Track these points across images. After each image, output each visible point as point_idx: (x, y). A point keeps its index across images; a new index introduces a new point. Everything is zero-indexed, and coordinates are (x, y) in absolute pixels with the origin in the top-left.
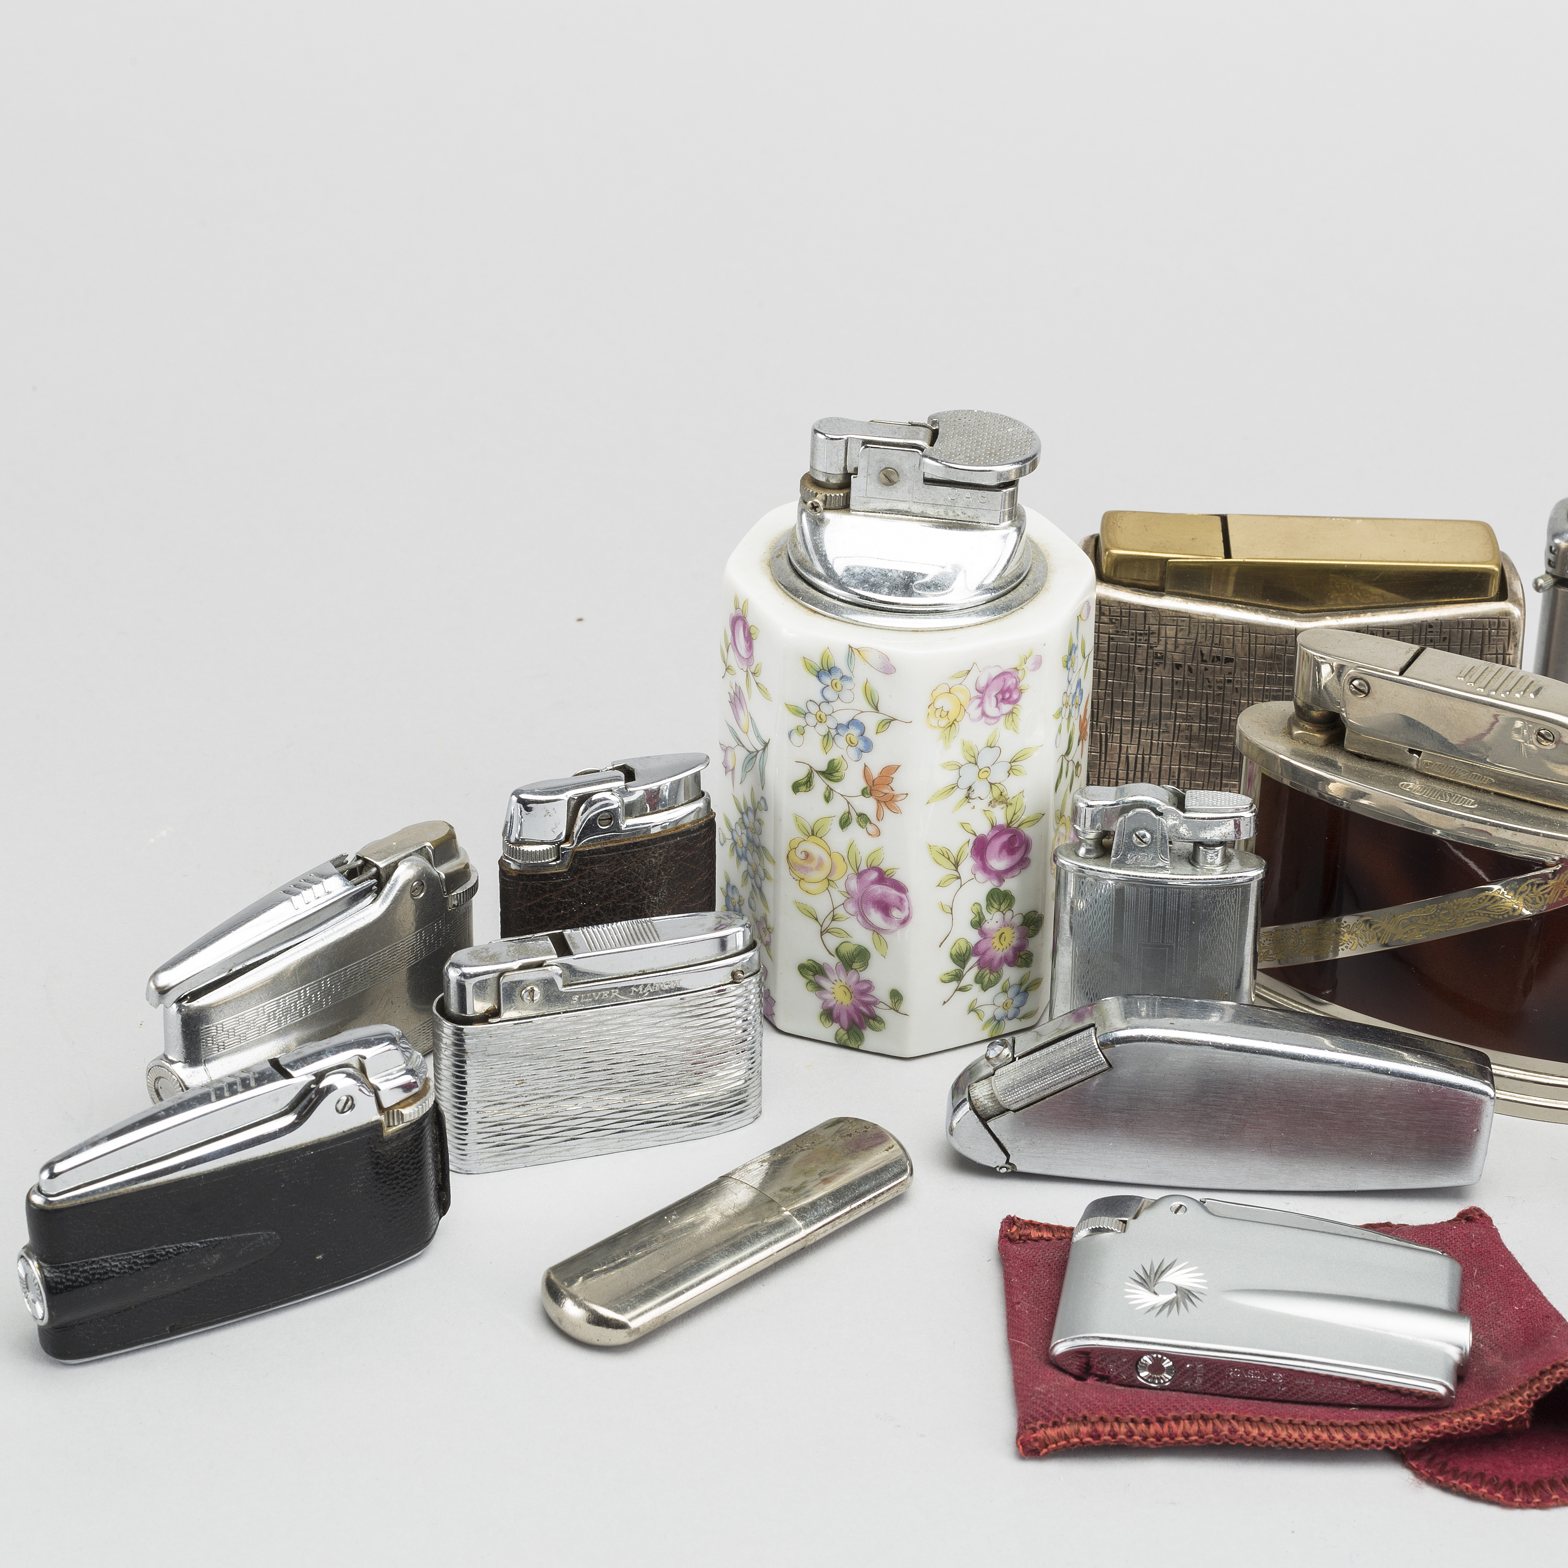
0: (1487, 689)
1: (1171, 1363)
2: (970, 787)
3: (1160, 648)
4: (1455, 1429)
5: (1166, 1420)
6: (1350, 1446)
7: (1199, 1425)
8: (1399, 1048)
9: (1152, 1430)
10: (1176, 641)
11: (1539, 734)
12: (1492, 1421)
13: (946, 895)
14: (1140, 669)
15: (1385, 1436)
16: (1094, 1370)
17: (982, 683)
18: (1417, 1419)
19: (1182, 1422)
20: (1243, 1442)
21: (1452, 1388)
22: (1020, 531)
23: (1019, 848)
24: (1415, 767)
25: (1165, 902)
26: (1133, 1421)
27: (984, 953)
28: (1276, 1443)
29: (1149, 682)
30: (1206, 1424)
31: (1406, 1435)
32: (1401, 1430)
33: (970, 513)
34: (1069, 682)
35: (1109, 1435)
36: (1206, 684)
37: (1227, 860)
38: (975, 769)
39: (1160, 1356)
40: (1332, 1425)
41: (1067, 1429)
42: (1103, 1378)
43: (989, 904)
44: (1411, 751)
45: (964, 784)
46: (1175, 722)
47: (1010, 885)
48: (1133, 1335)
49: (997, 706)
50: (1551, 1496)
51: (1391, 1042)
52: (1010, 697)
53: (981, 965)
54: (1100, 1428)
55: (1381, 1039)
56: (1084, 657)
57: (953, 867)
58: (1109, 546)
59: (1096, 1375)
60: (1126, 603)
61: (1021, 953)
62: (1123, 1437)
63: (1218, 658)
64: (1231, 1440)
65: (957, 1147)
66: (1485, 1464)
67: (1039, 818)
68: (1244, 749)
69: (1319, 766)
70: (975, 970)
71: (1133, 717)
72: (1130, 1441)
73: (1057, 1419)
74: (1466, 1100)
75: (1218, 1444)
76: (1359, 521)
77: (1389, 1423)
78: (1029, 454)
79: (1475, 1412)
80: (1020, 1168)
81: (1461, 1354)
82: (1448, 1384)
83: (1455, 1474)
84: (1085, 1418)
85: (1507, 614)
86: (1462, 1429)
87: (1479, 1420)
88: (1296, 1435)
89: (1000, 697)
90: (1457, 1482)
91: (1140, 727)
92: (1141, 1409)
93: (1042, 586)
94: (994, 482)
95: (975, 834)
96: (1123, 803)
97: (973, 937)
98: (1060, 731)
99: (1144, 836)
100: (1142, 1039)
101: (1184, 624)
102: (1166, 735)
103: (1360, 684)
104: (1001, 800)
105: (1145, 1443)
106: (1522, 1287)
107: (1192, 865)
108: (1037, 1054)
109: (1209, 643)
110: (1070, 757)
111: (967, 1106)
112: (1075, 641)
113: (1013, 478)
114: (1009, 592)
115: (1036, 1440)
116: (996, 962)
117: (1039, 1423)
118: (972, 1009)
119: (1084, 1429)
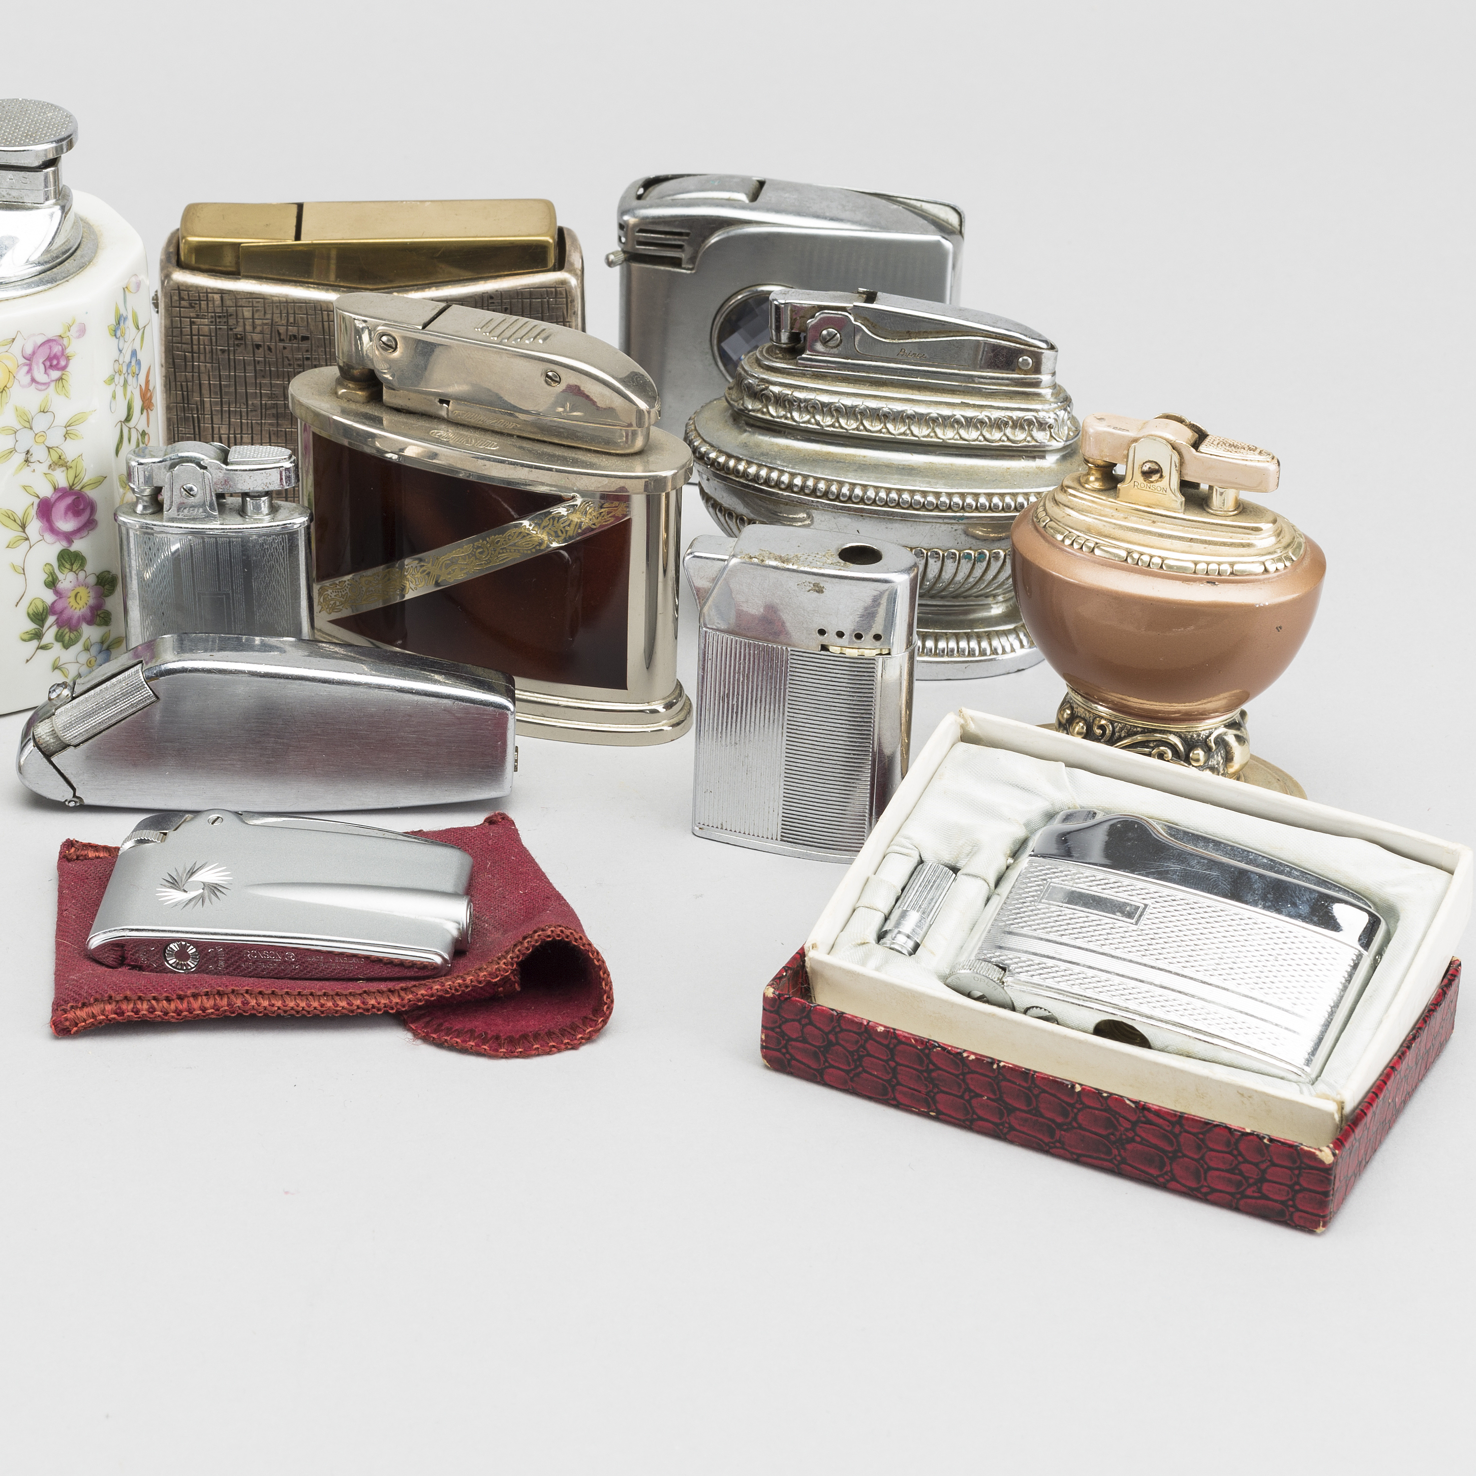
0: (500, 338)
1: (194, 950)
2: (28, 452)
3: (239, 329)
4: (447, 992)
5: (186, 996)
6: (352, 1011)
7: (215, 999)
8: (425, 670)
9: (173, 1006)
10: (253, 322)
11: (547, 376)
12: (480, 982)
13: (17, 555)
14: (223, 351)
15: (383, 1001)
16: (127, 961)
17: (29, 351)
18: (415, 986)
19: (200, 998)
20: (255, 1012)
21: (447, 957)
22: (65, 210)
23: (84, 510)
24: (446, 416)
25: (217, 552)
26: (154, 998)
27: (61, 612)
28: (285, 1012)
29: (232, 363)
30: (222, 999)
31: (403, 999)
32: (399, 996)
33: (14, 193)
34: (120, 351)
35: (132, 1011)
36: (286, 362)
37: (274, 510)
38: (30, 434)
39: (183, 943)
40: (337, 994)
41: (95, 1009)
42: (133, 967)
43: (61, 565)
44: (442, 401)
45: (22, 447)
46: (261, 400)
47: (78, 545)
48: (159, 925)
49: (46, 372)
50: (533, 1045)
51: (418, 665)
52: (58, 363)
53: (60, 624)
54: (124, 1006)
55: (409, 663)
56: (138, 328)
57: (20, 529)
58: (185, 234)
59: (129, 965)
60: (202, 288)
61: (99, 612)
62: (145, 1012)
63: (295, 337)
64: (244, 1011)
65: (27, 783)
66: (478, 1023)
67: (100, 480)
68: (298, 412)
69: (357, 419)
70: (54, 629)
71: (221, 398)
72: (152, 1016)
73: (86, 1001)
74: (487, 715)
75: (233, 1015)
77: (390, 991)
78: (64, 134)
79: (466, 976)
80: (87, 801)
81: (459, 929)
82: (442, 953)
83: (448, 1032)
84: (110, 998)
85: (564, 283)
86: (453, 991)
87: (468, 982)
88: (303, 1004)
89: (48, 364)
90: (448, 1038)
91: (229, 407)
92: (163, 988)
93: (90, 262)
94: (36, 164)
95: (38, 497)
96: (171, 459)
97: (49, 597)
98: (114, 397)
99: (191, 489)
100: (184, 670)
101: (259, 305)
102: (254, 413)
103: (388, 340)
104: (60, 463)
105: (167, 1018)
106: (529, 875)
107: (241, 516)
108: (92, 692)
109: (284, 322)
110: (132, 424)
111: (31, 744)
112: (122, 311)
113: (52, 157)
114: (55, 266)
115: (66, 1019)
116: (74, 621)
117: (70, 1005)
118: (56, 667)
119: (109, 1007)
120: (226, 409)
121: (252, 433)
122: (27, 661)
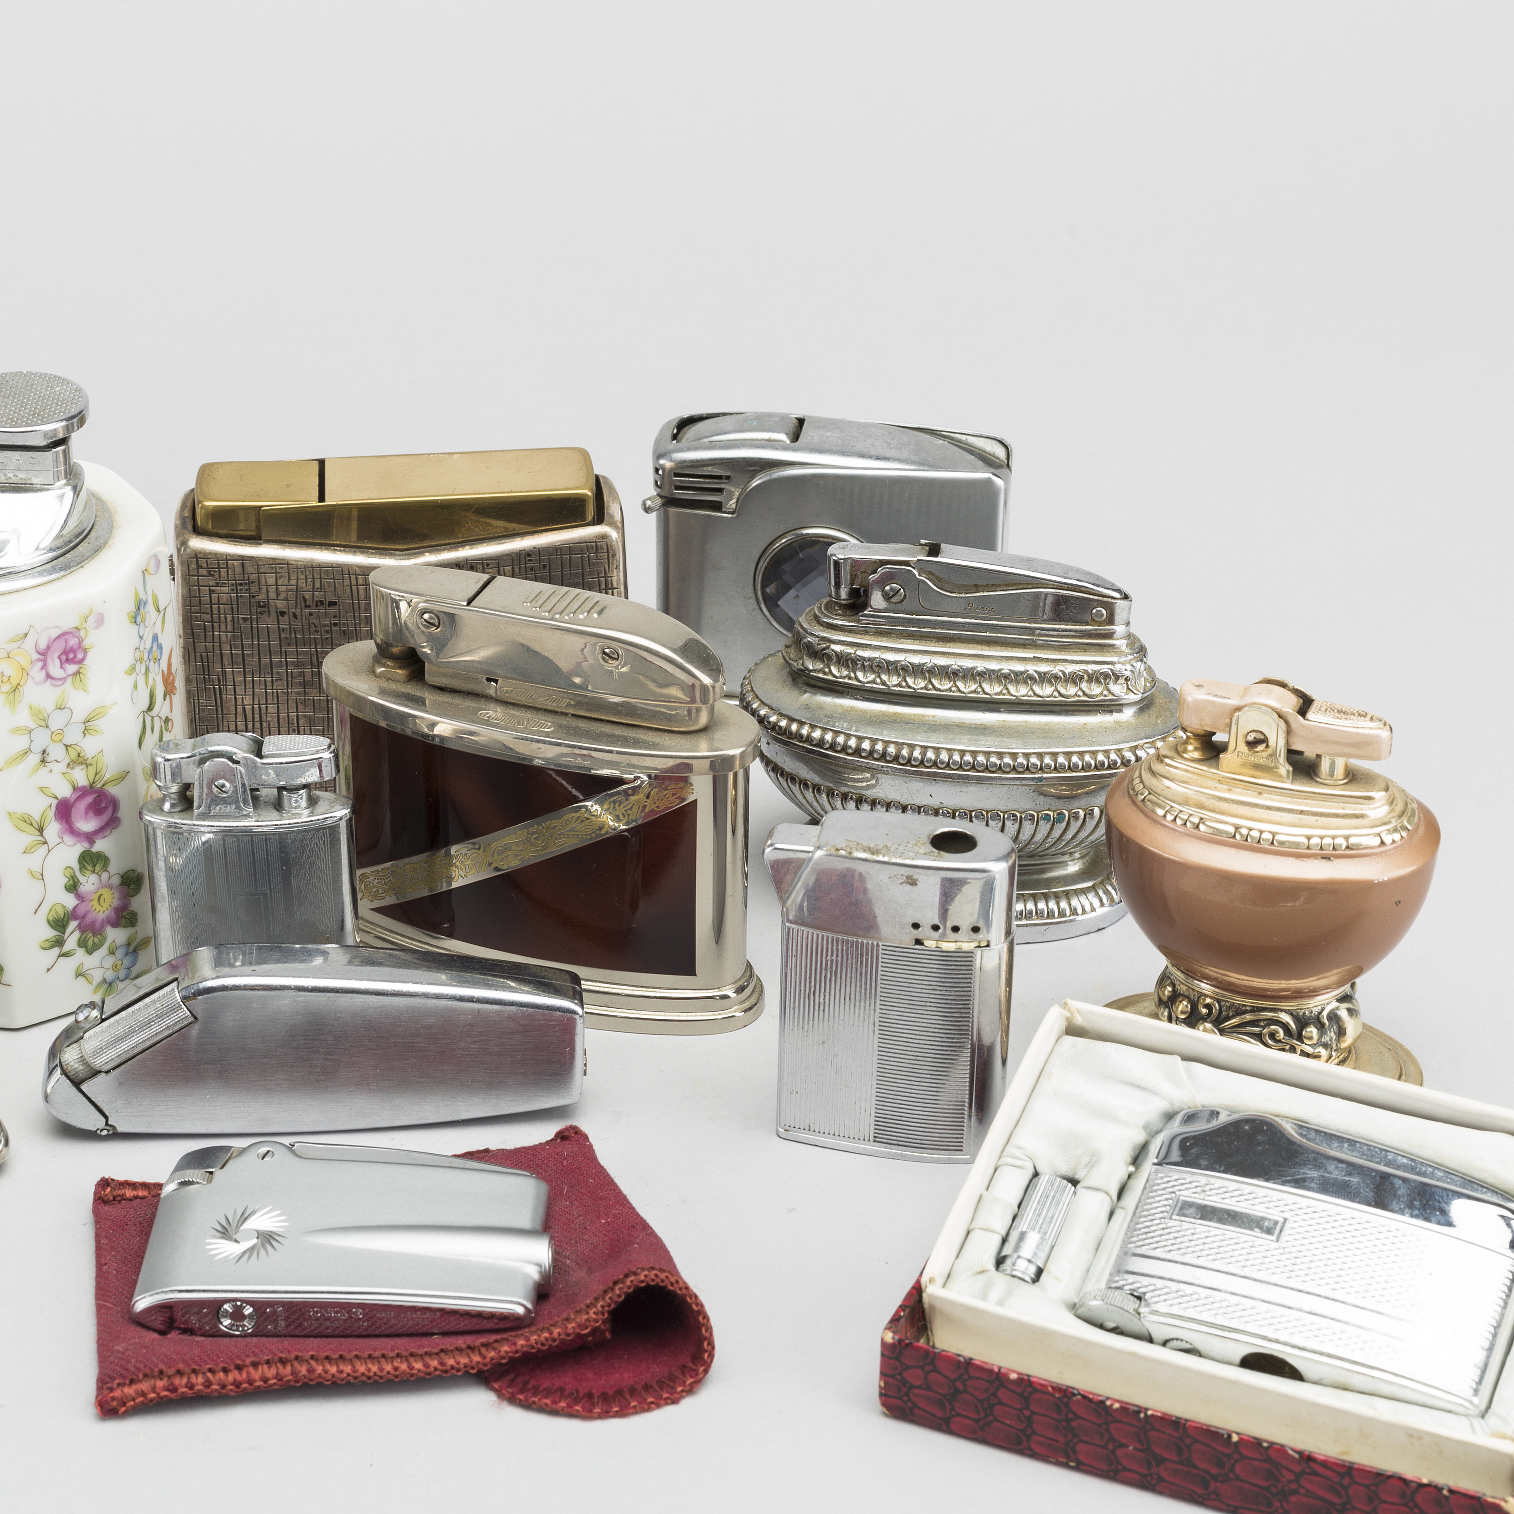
0: (552, 613)
1: (251, 1310)
2: (44, 751)
3: (262, 597)
4: (532, 1347)
5: (245, 1366)
6: (429, 1374)
7: (277, 1368)
8: (485, 974)
9: (231, 1377)
10: (277, 589)
11: (604, 653)
12: (568, 1335)
13: (34, 861)
14: (245, 620)
15: (464, 1360)
16: (177, 1324)
17: (43, 645)
18: (496, 1341)
19: (260, 1367)
20: (322, 1380)
21: (530, 1306)
22: (76, 490)
23: (106, 808)
24: (494, 695)
25: (253, 850)
26: (210, 1370)
27: (84, 916)
28: (355, 1378)
29: (255, 631)
30: (284, 1367)
31: (484, 1358)
32: (480, 1353)
33: (22, 475)
34: (141, 638)
35: (186, 1387)
36: (313, 629)
37: (313, 802)
38: (47, 733)
39: (239, 1303)
40: (412, 1355)
41: (144, 1386)
42: (185, 1331)
43: (82, 867)
44: (489, 680)
45: (38, 747)
46: (287, 669)
47: (100, 846)
48: (211, 1285)
49: (61, 667)
50: (629, 1403)
51: (478, 969)
52: (75, 657)
53: (82, 928)
54: (177, 1381)
55: (468, 967)
56: (159, 611)
57: (38, 833)
58: (201, 499)
59: (179, 1329)
60: (221, 554)
61: (124, 914)
62: (200, 1387)
63: (321, 602)
64: (311, 1380)
65: (54, 1113)
66: (567, 1379)
67: (123, 776)
68: (332, 692)
69: (399, 701)
70: (77, 934)
71: (244, 668)
72: (208, 1391)
73: (134, 1377)
74: (554, 1021)
75: (298, 1385)
76: (456, 456)
77: (469, 1347)
78: (74, 411)
79: (552, 1328)
80: (121, 1129)
81: (541, 1273)
82: (525, 1303)
83: (536, 1391)
84: (161, 1372)
85: (604, 537)
86: (539, 1346)
87: (555, 1335)
88: (374, 1368)
89: (64, 658)
90: (536, 1399)
91: (253, 677)
92: (219, 1358)
93: (105, 544)
94: (43, 443)
95: (56, 798)
96: (200, 754)
97: (70, 901)
98: (136, 687)
99: (223, 786)
100: (224, 988)
101: (283, 571)
102: (280, 683)
103: (430, 618)
104: (80, 760)
105: (224, 1391)
106: (610, 1200)
107: (278, 810)
108: (123, 1014)
109: (310, 587)
110: (154, 713)
111: (59, 1070)
112: (142, 595)
113: (61, 435)
114: (68, 551)
115: (113, 1399)
116: (98, 925)
117: (117, 1381)
118: (79, 974)
119: (160, 1384)
120: (249, 679)
121: (278, 703)
122: (48, 970)
